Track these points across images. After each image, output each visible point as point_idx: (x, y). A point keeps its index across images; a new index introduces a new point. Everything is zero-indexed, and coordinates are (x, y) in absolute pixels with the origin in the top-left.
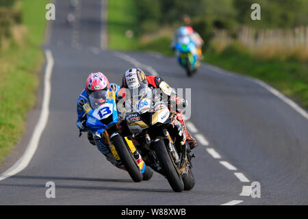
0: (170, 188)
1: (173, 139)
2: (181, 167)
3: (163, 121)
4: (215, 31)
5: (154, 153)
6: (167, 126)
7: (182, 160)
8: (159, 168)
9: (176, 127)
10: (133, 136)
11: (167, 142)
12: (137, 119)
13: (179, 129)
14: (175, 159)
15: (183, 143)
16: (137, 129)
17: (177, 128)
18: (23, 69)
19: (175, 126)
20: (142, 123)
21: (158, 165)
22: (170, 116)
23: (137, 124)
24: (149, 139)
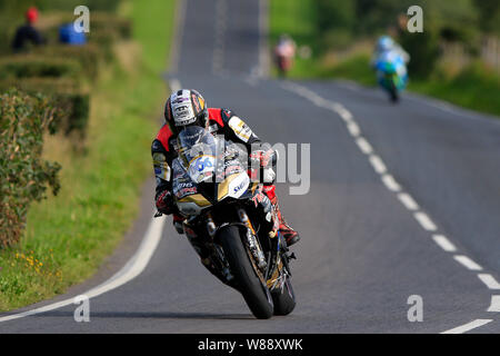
0: (248, 311)
1: (255, 227)
2: (270, 277)
3: (237, 196)
4: (443, 44)
5: (220, 252)
6: (245, 203)
7: (271, 263)
8: (230, 277)
9: (261, 206)
10: (186, 221)
11: (243, 231)
12: (193, 190)
13: (265, 210)
14: (257, 262)
15: (273, 234)
16: (191, 210)
17: (263, 208)
18: (135, 111)
19: (259, 204)
20: (200, 198)
21: (228, 271)
22: (250, 187)
23: (192, 200)
24: (213, 226)
